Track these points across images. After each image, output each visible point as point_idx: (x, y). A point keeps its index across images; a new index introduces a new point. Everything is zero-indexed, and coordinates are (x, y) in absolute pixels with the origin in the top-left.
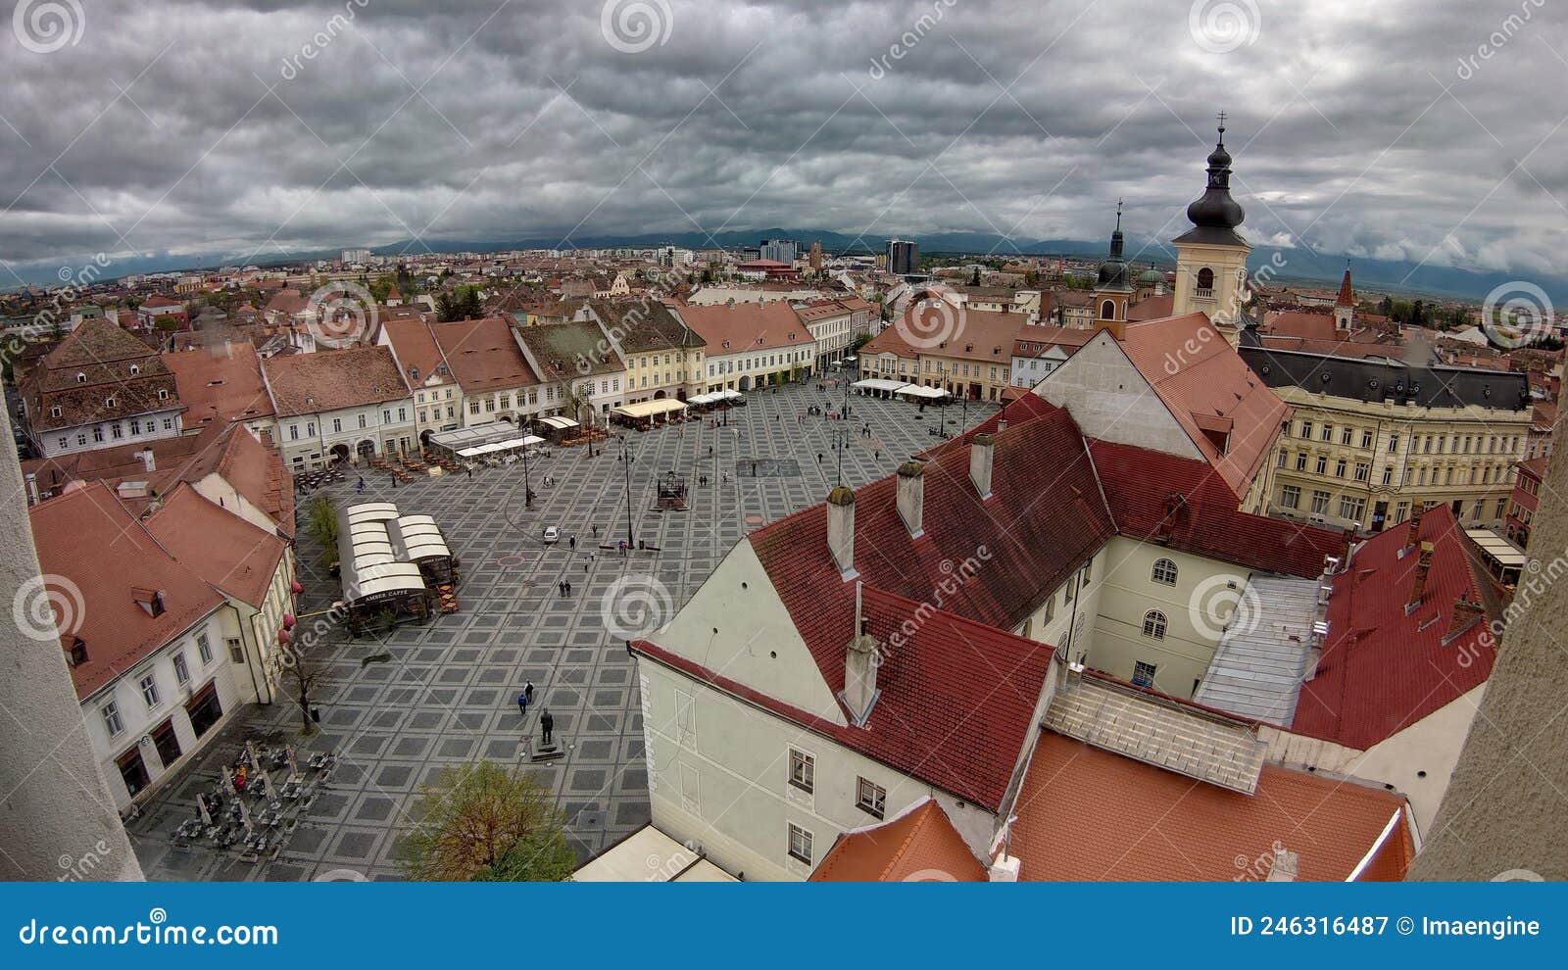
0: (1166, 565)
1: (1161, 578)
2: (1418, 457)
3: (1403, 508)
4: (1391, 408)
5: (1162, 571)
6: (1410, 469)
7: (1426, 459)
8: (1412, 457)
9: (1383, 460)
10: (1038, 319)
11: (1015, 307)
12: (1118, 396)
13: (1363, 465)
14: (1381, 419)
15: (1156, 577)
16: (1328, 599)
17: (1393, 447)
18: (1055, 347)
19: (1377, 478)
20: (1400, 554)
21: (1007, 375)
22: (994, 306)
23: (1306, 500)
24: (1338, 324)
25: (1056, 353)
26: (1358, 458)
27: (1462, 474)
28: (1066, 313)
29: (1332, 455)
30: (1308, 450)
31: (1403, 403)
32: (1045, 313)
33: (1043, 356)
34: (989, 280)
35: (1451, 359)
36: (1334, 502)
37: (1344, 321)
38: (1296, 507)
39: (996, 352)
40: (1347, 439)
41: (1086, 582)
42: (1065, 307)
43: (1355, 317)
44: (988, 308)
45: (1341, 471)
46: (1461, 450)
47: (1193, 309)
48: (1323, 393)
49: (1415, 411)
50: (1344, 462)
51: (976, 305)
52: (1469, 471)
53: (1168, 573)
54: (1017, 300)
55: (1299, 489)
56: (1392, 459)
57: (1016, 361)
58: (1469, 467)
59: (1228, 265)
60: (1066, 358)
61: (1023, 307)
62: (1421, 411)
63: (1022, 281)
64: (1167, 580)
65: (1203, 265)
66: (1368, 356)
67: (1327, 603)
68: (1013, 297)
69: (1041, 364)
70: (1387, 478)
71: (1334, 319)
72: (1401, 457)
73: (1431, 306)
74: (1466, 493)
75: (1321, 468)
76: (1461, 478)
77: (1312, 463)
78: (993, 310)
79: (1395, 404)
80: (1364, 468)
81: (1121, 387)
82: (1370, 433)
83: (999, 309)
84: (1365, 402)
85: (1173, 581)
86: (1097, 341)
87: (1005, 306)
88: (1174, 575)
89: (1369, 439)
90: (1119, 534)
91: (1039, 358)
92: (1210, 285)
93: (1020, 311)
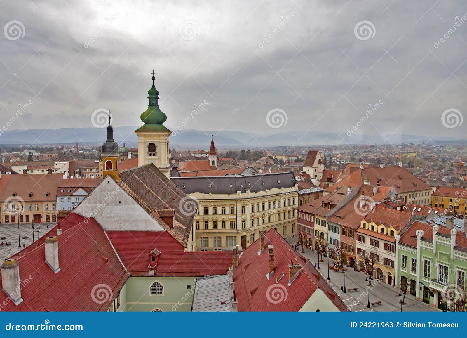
0: (157, 285)
1: (155, 293)
2: (254, 213)
3: (253, 236)
4: (239, 195)
5: (155, 289)
6: (252, 219)
7: (258, 214)
8: (252, 214)
9: (240, 218)
10: (69, 176)
11: (55, 171)
12: (119, 207)
13: (232, 222)
14: (237, 200)
15: (153, 293)
16: (233, 281)
17: (244, 211)
18: (80, 189)
19: (239, 226)
20: (259, 253)
21: (55, 207)
22: (43, 171)
23: (211, 241)
24: (211, 163)
25: (80, 192)
26: (229, 219)
27: (275, 217)
28: (83, 171)
29: (219, 220)
30: (208, 219)
31: (245, 192)
32: (71, 172)
33: (74, 194)
34: (38, 157)
35: (261, 171)
36: (224, 241)
37: (213, 162)
38: (208, 246)
39: (47, 195)
40: (224, 212)
41: (119, 305)
42: (83, 168)
43: (218, 159)
44: (40, 172)
45: (224, 226)
46: (272, 207)
47: (148, 162)
48: (210, 193)
49: (249, 194)
50: (224, 222)
51: (32, 172)
52: (277, 215)
53: (158, 289)
54: (56, 167)
55: (207, 237)
56: (244, 216)
57: (59, 199)
58: (276, 214)
59: (161, 141)
60: (87, 194)
61: (60, 170)
62: (253, 195)
63: (57, 157)
64: (158, 293)
65: (150, 141)
66: (228, 174)
67: (233, 283)
68: (53, 166)
69: (73, 199)
70: (244, 225)
71: (209, 161)
72: (247, 215)
73: (249, 151)
74: (278, 225)
75: (215, 227)
76: (274, 219)
77: (211, 225)
78: (43, 173)
79: (241, 193)
80: (233, 223)
81: (120, 202)
82: (233, 207)
83: (46, 172)
84: (229, 194)
85: (161, 293)
86: (105, 182)
87: (50, 171)
88: (161, 289)
89: (233, 210)
90: (131, 276)
91: (72, 195)
92: (154, 151)
93: (58, 172)
